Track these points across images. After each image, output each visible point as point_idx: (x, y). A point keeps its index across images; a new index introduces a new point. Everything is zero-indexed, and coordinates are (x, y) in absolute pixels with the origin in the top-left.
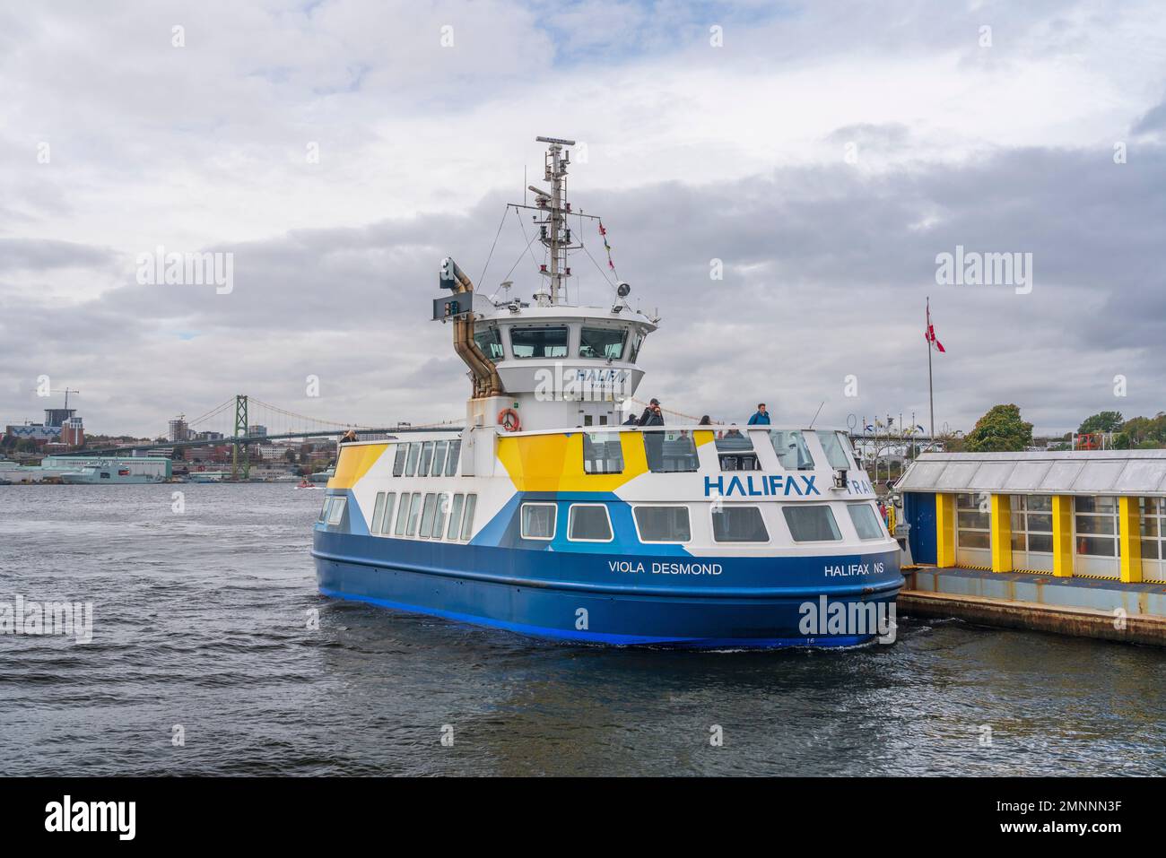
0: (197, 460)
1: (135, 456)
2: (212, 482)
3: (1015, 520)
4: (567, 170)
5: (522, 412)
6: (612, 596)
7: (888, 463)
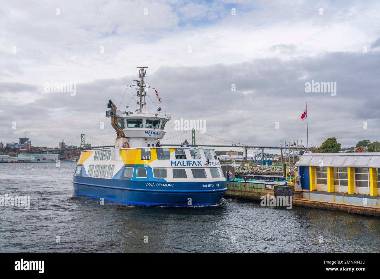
0: (68, 155)
1: (48, 154)
2: (73, 162)
3: (335, 175)
4: (145, 75)
5: (129, 143)
6: (146, 192)
7: (293, 157)
